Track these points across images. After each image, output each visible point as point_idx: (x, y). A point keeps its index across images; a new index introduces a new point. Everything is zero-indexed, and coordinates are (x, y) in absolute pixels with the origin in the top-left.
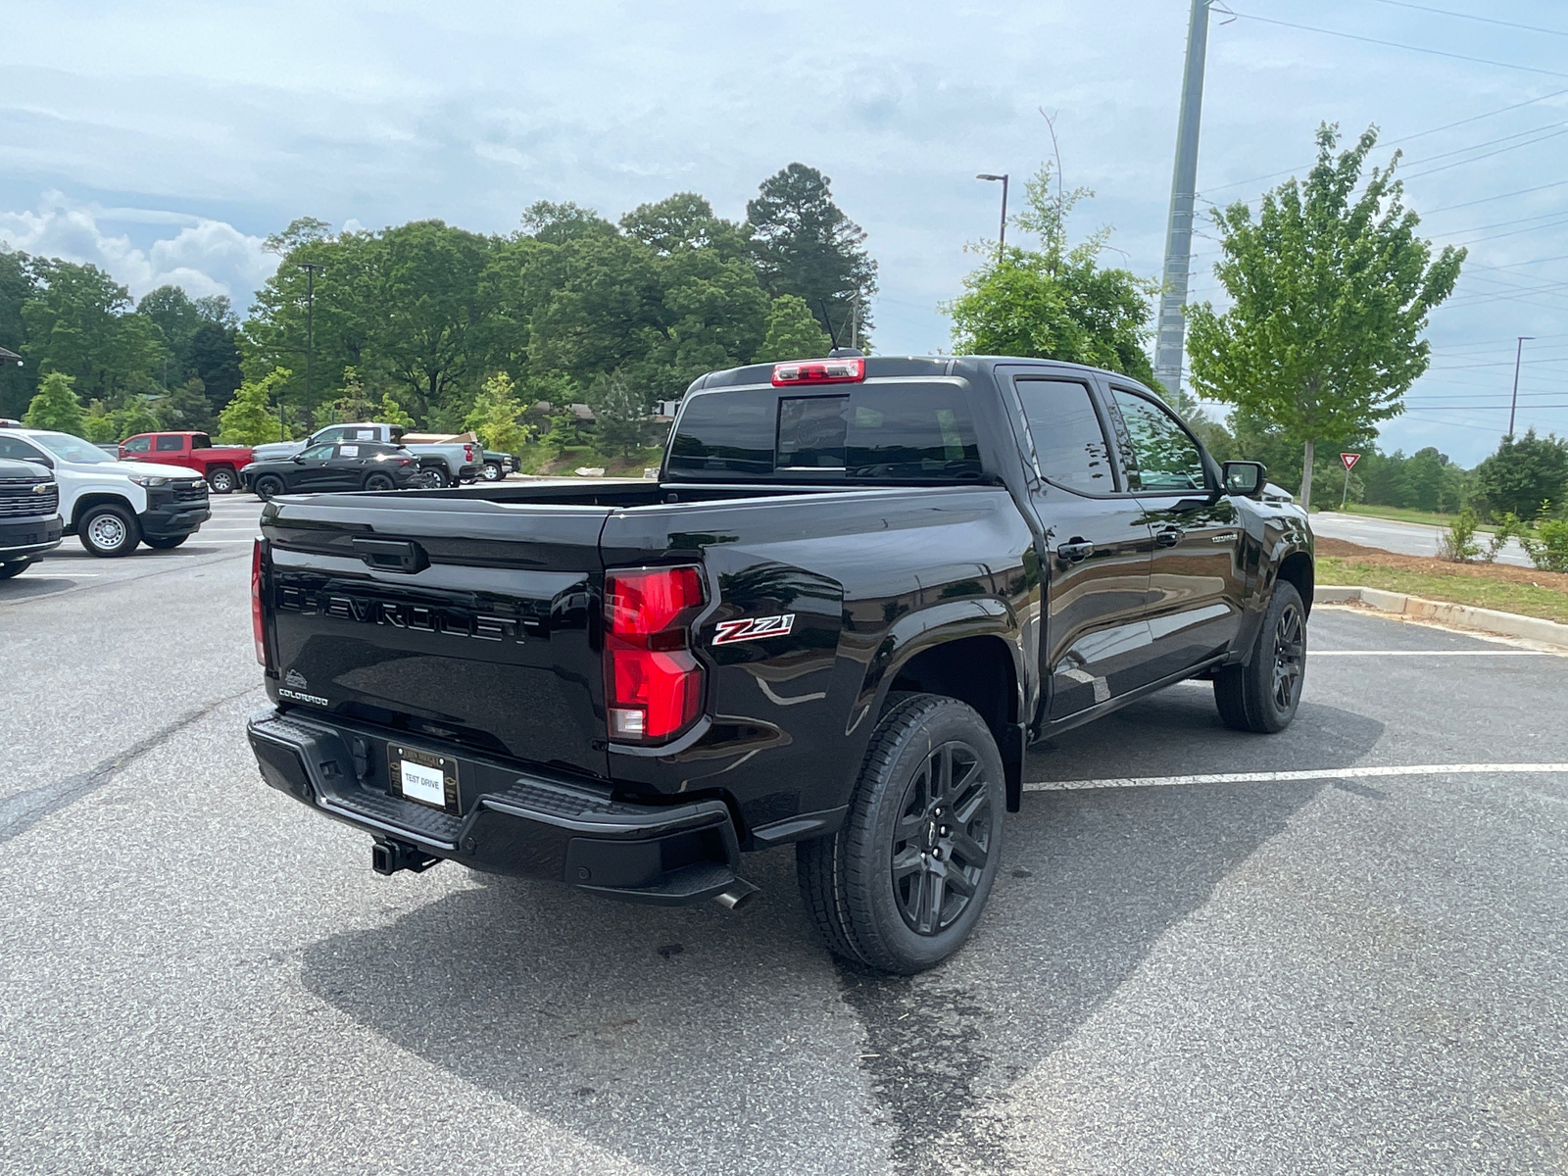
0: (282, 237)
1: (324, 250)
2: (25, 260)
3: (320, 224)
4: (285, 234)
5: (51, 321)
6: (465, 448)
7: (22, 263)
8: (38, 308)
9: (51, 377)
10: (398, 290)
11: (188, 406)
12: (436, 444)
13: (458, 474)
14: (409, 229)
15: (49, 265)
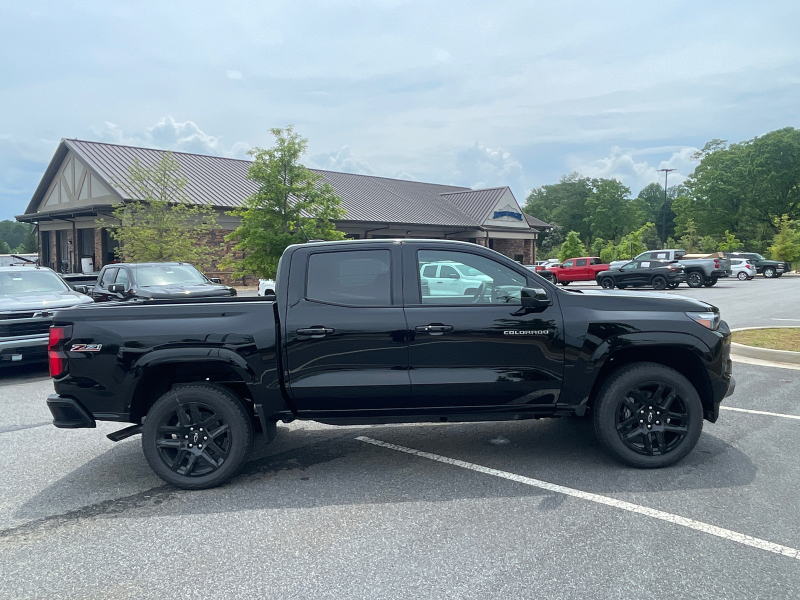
0: (701, 152)
1: (719, 156)
2: (589, 180)
3: (721, 142)
4: (703, 150)
5: (596, 206)
6: (715, 261)
7: (587, 182)
8: (591, 201)
9: (570, 233)
10: (758, 171)
11: (649, 242)
12: (699, 259)
13: (710, 275)
14: (768, 136)
15: (598, 182)
